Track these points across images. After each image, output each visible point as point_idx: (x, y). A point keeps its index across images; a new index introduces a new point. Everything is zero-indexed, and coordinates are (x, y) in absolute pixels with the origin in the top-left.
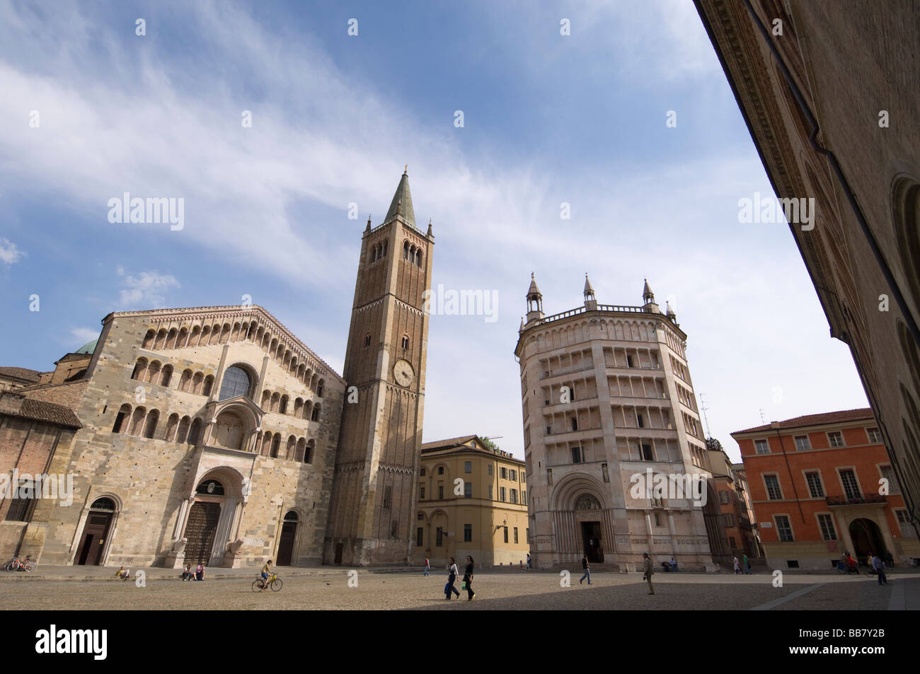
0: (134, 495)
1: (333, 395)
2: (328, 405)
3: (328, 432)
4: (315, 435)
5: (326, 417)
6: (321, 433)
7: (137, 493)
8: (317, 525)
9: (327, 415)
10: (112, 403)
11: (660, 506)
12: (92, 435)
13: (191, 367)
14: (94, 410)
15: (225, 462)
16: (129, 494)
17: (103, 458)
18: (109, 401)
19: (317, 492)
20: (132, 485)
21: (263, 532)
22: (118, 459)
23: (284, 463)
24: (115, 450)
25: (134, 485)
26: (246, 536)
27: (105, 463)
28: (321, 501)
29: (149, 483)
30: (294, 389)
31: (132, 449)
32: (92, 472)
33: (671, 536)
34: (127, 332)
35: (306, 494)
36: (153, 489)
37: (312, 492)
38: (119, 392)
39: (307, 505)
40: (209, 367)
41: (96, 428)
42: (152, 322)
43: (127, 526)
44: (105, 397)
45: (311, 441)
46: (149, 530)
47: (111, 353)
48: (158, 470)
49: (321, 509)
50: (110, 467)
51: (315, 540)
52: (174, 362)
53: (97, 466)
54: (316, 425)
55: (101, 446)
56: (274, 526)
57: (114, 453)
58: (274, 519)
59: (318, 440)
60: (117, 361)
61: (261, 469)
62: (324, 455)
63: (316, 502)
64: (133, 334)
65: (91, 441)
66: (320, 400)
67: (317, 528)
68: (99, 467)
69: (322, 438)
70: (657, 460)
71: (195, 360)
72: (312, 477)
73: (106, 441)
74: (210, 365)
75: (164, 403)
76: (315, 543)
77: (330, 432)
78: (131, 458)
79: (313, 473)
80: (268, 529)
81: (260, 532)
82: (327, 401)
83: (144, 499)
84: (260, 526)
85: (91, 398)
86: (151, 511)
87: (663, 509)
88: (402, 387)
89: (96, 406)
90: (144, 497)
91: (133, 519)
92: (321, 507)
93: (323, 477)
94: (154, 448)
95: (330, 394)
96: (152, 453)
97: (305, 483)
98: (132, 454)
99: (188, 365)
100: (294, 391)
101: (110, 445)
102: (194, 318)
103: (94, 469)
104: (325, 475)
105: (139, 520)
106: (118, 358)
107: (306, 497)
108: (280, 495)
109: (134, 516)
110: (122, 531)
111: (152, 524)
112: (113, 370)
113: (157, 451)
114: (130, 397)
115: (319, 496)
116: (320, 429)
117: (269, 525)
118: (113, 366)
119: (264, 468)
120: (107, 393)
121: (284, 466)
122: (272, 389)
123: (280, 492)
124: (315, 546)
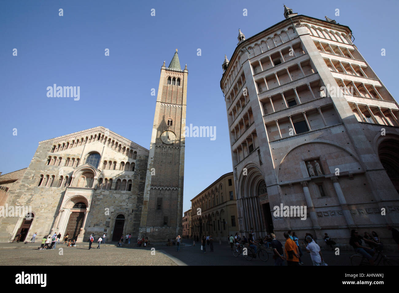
0: (42, 210)
1: (142, 158)
2: (139, 163)
3: (139, 175)
4: (132, 177)
5: (138, 168)
6: (135, 176)
7: (43, 210)
8: (134, 221)
9: (139, 167)
10: (36, 175)
11: (320, 175)
12: (26, 188)
13: (69, 157)
14: (28, 179)
15: (78, 193)
16: (39, 210)
17: (30, 197)
18: (34, 175)
19: (134, 205)
20: (41, 206)
21: (103, 225)
22: (36, 196)
23: (115, 192)
24: (35, 193)
25: (42, 206)
26: (94, 227)
27: (31, 199)
28: (137, 209)
29: (49, 205)
30: (119, 158)
31: (42, 192)
32: (25, 202)
33: (340, 205)
34: (44, 148)
35: (127, 206)
36: (50, 208)
37: (131, 204)
38: (39, 170)
39: (128, 211)
40: (78, 155)
41: (29, 185)
42: (54, 142)
43: (37, 224)
44: (33, 173)
45: (130, 181)
46: (47, 225)
47: (37, 157)
48: (53, 199)
49: (137, 213)
50: (33, 200)
51: (134, 229)
52: (62, 156)
53: (27, 200)
54: (133, 173)
55: (30, 192)
56: (109, 222)
57: (35, 194)
58: (110, 218)
59: (134, 180)
60: (39, 159)
61: (102, 196)
62: (138, 186)
63: (134, 209)
64: (46, 148)
65: (26, 190)
66: (134, 161)
67: (134, 222)
68: (28, 200)
69: (136, 178)
70: (311, 130)
71: (71, 154)
72: (131, 197)
73: (32, 190)
74: (78, 154)
75: (57, 172)
76: (134, 230)
77: (141, 175)
78: (42, 195)
79: (131, 195)
80: (106, 223)
81: (101, 225)
82: (138, 161)
83: (46, 212)
84: (102, 222)
85: (28, 174)
86: (48, 217)
87: (324, 178)
88: (167, 145)
89: (29, 177)
90: (46, 211)
91: (40, 221)
92: (136, 212)
93: (138, 197)
94: (52, 191)
95: (140, 157)
96: (51, 192)
97: (127, 200)
98: (42, 194)
99: (68, 156)
100: (119, 159)
101: (33, 191)
102: (72, 137)
103: (26, 201)
104: (139, 196)
105: (42, 221)
106: (39, 158)
107: (127, 207)
108: (113, 207)
109: (41, 220)
110: (35, 226)
111: (49, 223)
112: (37, 163)
113: (53, 192)
114: (43, 172)
115: (136, 206)
116: (135, 174)
117: (106, 222)
118: (38, 161)
119: (104, 195)
120: (34, 171)
121: (114, 193)
122: (108, 160)
123: (112, 205)
124: (134, 231)
